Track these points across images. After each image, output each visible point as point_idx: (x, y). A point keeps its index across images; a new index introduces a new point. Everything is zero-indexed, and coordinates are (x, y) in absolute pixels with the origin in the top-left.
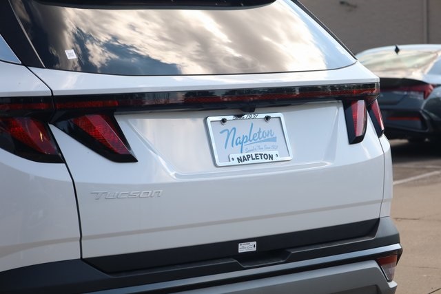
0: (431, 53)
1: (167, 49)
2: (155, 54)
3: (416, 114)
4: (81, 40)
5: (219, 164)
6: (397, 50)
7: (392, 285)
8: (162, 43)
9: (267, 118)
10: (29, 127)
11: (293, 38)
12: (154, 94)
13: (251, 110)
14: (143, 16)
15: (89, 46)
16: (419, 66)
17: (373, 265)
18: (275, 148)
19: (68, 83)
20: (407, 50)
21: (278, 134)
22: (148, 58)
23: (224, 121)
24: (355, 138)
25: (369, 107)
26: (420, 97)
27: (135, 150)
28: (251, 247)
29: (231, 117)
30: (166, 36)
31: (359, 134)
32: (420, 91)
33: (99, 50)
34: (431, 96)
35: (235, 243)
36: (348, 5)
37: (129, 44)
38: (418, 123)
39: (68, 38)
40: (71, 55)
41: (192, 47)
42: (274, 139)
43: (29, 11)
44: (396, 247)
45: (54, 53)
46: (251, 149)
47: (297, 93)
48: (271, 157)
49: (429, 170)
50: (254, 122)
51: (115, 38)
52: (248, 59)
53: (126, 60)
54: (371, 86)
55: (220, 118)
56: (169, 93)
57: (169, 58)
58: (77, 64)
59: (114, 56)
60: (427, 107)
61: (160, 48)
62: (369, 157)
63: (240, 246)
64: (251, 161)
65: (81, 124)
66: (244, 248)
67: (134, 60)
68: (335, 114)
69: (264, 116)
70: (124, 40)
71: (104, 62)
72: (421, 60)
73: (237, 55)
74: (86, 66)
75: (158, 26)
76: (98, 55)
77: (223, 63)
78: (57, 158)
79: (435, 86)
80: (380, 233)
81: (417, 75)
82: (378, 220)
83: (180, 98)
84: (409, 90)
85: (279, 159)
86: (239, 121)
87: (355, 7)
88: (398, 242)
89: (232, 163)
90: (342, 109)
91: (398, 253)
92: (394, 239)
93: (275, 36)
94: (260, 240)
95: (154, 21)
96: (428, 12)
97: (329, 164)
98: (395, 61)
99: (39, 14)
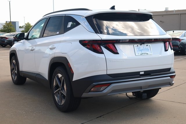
0: (181, 32)
1: (124, 30)
2: (122, 31)
3: (177, 46)
4: (107, 28)
5: (136, 55)
6: (173, 32)
7: (173, 82)
8: (123, 29)
9: (147, 45)
10: (96, 46)
11: (152, 28)
12: (122, 40)
13: (144, 44)
14: (119, 23)
15: (109, 29)
16: (178, 35)
17: (169, 78)
18: (148, 52)
19: (104, 37)
20: (176, 32)
21: (149, 49)
22: (120, 32)
23: (138, 46)
24: (166, 50)
25: (169, 44)
26: (178, 42)
27: (119, 52)
28: (143, 73)
29: (139, 45)
30: (124, 27)
31: (167, 49)
32: (178, 41)
33: (111, 30)
34: (181, 42)
35: (139, 72)
36: (162, 22)
37: (116, 29)
38: (178, 48)
39: (104, 28)
40: (105, 31)
41: (130, 30)
42: (149, 50)
43: (96, 21)
44: (174, 74)
45: (102, 30)
46: (143, 52)
47: (153, 40)
48: (148, 54)
49: (180, 58)
50: (144, 46)
51: (114, 27)
52: (142, 32)
53: (116, 32)
54: (170, 39)
55: (137, 45)
56: (125, 39)
57: (125, 32)
58: (106, 33)
59: (114, 31)
60: (180, 44)
61: (123, 30)
62: (169, 54)
63: (140, 73)
64: (143, 54)
65: (107, 45)
66: (141, 73)
67: (117, 32)
68: (162, 45)
69: (146, 45)
70: (115, 28)
71: (112, 33)
72: (179, 34)
73: (140, 31)
74: (108, 34)
75: (122, 25)
76: (111, 31)
77: (136, 33)
78: (102, 53)
79: (182, 40)
80: (171, 71)
81: (178, 37)
82: (171, 68)
83: (128, 41)
84: (176, 40)
85: (149, 54)
86: (141, 46)
87: (164, 22)
88: (175, 73)
89: (139, 55)
90: (163, 44)
91: (175, 75)
92: (174, 72)
93: (148, 27)
94: (145, 72)
95: (121, 24)
96: (180, 23)
97: (160, 56)
98: (173, 34)
99: (98, 22)
